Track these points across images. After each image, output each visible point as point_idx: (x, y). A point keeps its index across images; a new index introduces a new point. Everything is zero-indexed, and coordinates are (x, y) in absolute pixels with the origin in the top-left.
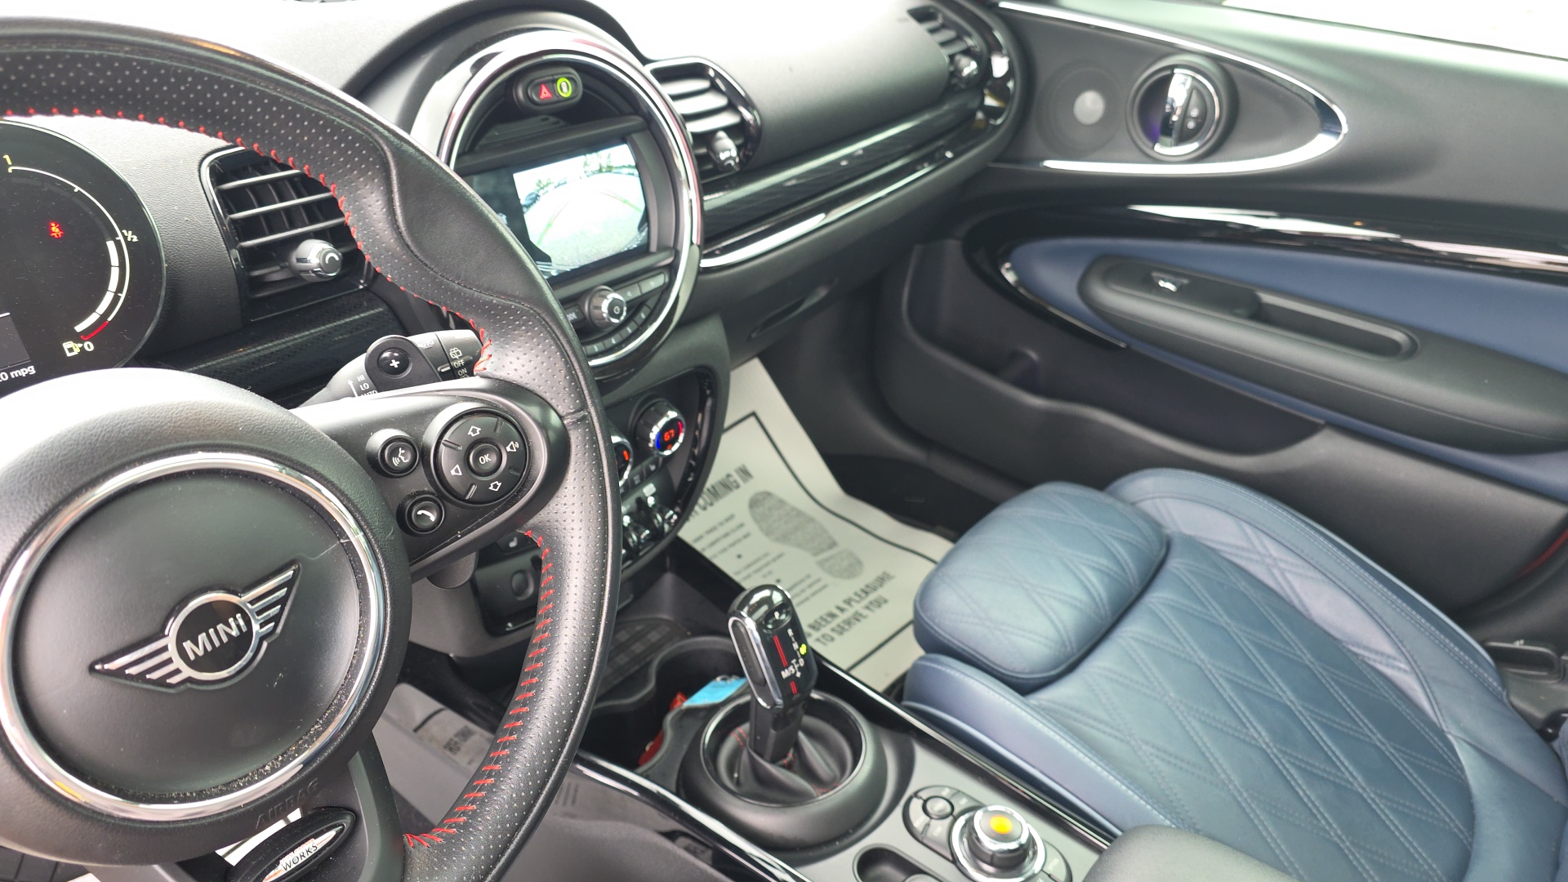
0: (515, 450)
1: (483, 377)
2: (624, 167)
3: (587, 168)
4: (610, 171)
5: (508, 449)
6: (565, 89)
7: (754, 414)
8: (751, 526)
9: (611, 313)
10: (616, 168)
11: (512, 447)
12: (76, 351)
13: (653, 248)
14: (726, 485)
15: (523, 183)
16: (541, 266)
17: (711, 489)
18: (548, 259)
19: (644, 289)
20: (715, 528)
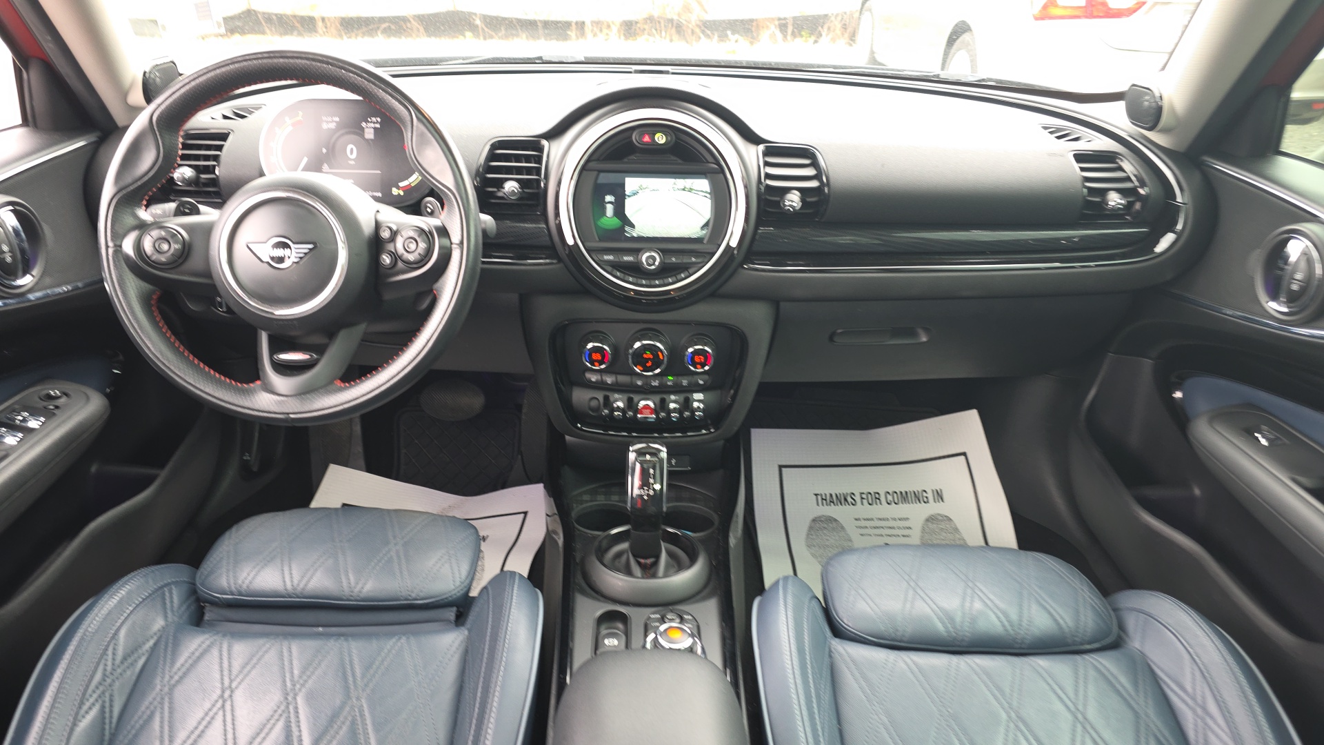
0: (424, 247)
2: (702, 191)
3: (674, 186)
4: (690, 191)
5: (422, 245)
7: (964, 454)
8: (916, 530)
9: (647, 262)
10: (696, 190)
12: (396, 193)
13: (705, 241)
14: (918, 497)
15: (631, 183)
16: (627, 228)
17: (904, 493)
18: (633, 226)
19: (686, 260)
20: (888, 519)
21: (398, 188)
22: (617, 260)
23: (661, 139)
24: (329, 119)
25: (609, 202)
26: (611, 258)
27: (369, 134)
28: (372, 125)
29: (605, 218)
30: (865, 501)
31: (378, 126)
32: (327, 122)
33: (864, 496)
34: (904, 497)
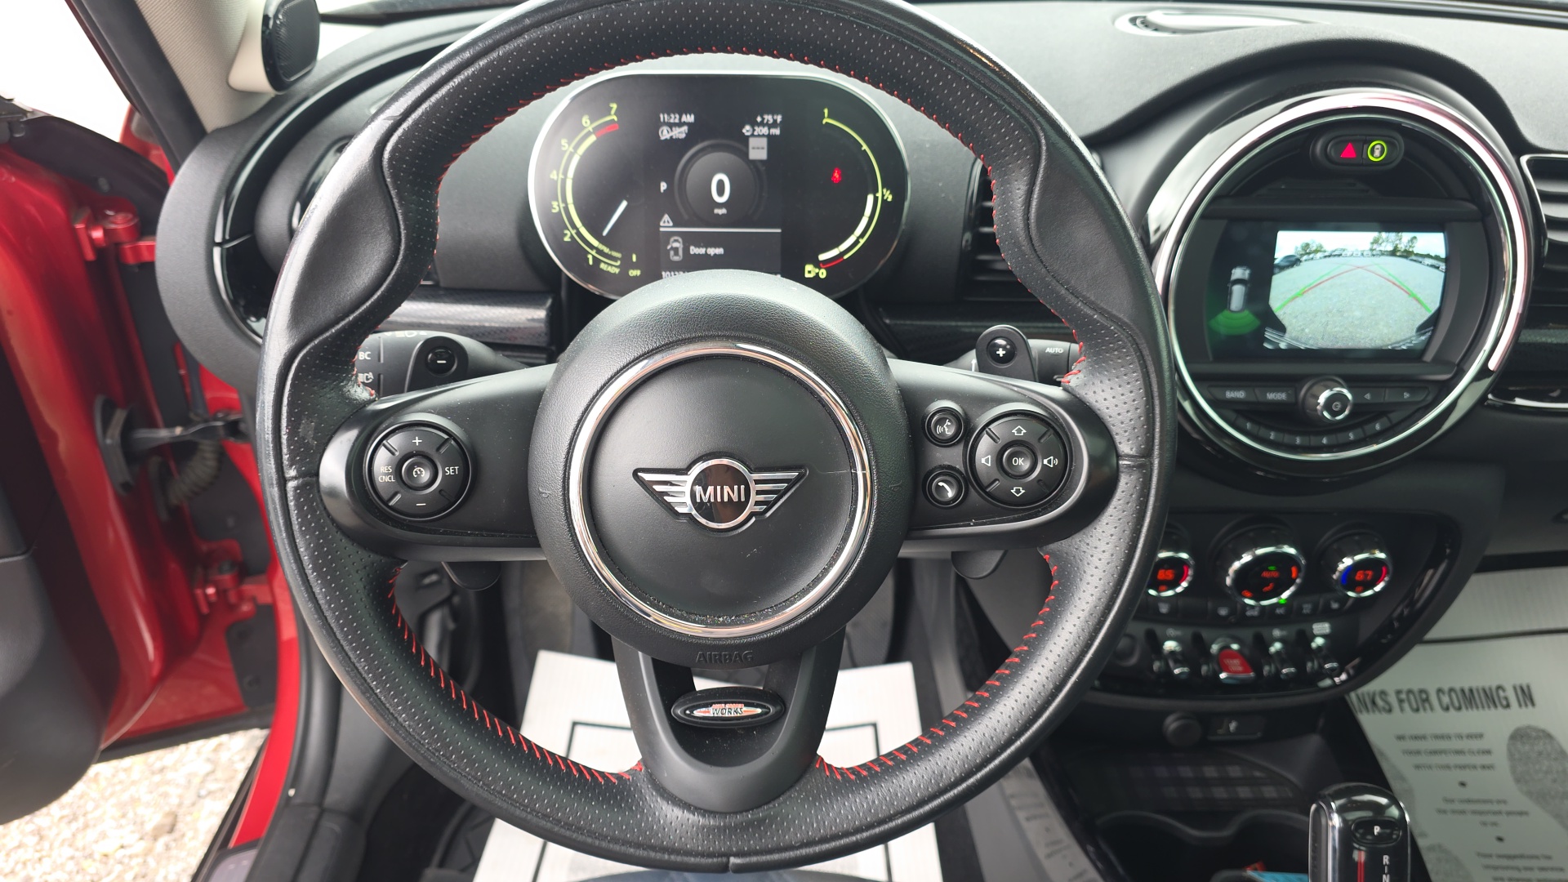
0: (1052, 466)
1: (1065, 390)
2: (1428, 256)
3: (1375, 246)
4: (1406, 257)
5: (1045, 462)
6: (1377, 153)
8: (1500, 757)
9: (1328, 405)
10: (1417, 255)
11: (1049, 462)
12: (811, 275)
13: (1428, 357)
14: (1491, 698)
15: (1288, 242)
16: (1269, 334)
17: (1467, 692)
18: (1281, 328)
19: (1388, 396)
20: (1449, 737)
21: (818, 264)
22: (1253, 399)
23: (1376, 152)
24: (674, 118)
25: (1238, 281)
26: (1240, 395)
27: (758, 150)
28: (765, 131)
29: (1226, 313)
30: (1406, 706)
31: (776, 131)
32: (671, 126)
33: (1403, 696)
34: (1469, 698)
